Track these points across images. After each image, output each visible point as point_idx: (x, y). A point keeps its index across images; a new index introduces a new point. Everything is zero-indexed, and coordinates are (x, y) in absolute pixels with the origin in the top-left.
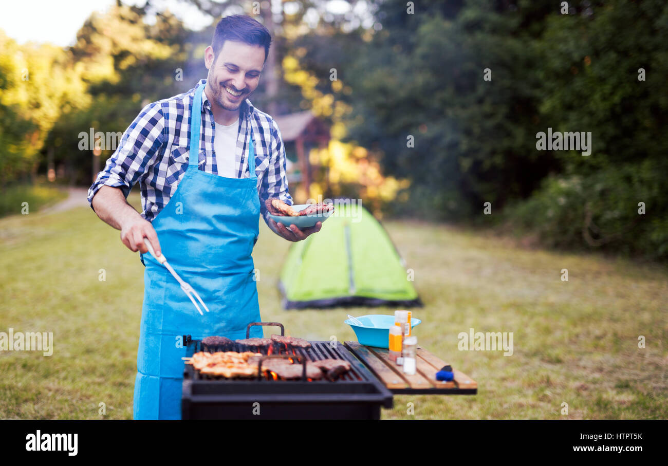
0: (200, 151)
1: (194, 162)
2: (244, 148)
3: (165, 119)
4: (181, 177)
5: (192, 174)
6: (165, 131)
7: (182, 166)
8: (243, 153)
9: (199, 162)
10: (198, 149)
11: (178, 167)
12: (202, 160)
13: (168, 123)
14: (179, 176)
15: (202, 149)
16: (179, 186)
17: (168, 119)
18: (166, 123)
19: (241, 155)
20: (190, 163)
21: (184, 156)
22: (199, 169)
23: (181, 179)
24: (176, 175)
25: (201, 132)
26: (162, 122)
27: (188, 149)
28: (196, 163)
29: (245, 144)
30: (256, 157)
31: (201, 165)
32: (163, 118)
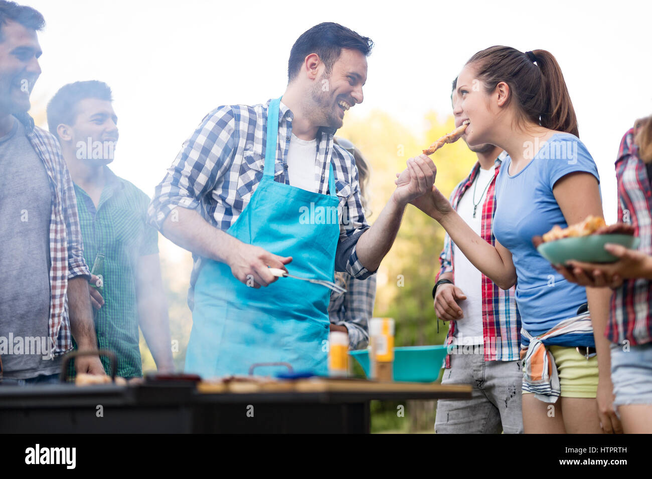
0: (277, 162)
1: (269, 173)
2: (324, 168)
3: (236, 120)
4: (255, 187)
5: (268, 186)
6: (235, 134)
7: (256, 175)
8: (323, 173)
9: (275, 172)
10: (275, 159)
11: (251, 175)
12: (280, 170)
13: (239, 125)
14: (253, 187)
15: (278, 159)
16: (252, 199)
17: (239, 120)
18: (237, 125)
19: (321, 174)
20: (265, 173)
21: (259, 163)
22: (275, 180)
23: (255, 190)
24: (249, 186)
25: (278, 142)
26: (232, 123)
27: (262, 156)
28: (272, 174)
29: (325, 164)
30: (337, 181)
31: (278, 176)
32: (233, 119)
